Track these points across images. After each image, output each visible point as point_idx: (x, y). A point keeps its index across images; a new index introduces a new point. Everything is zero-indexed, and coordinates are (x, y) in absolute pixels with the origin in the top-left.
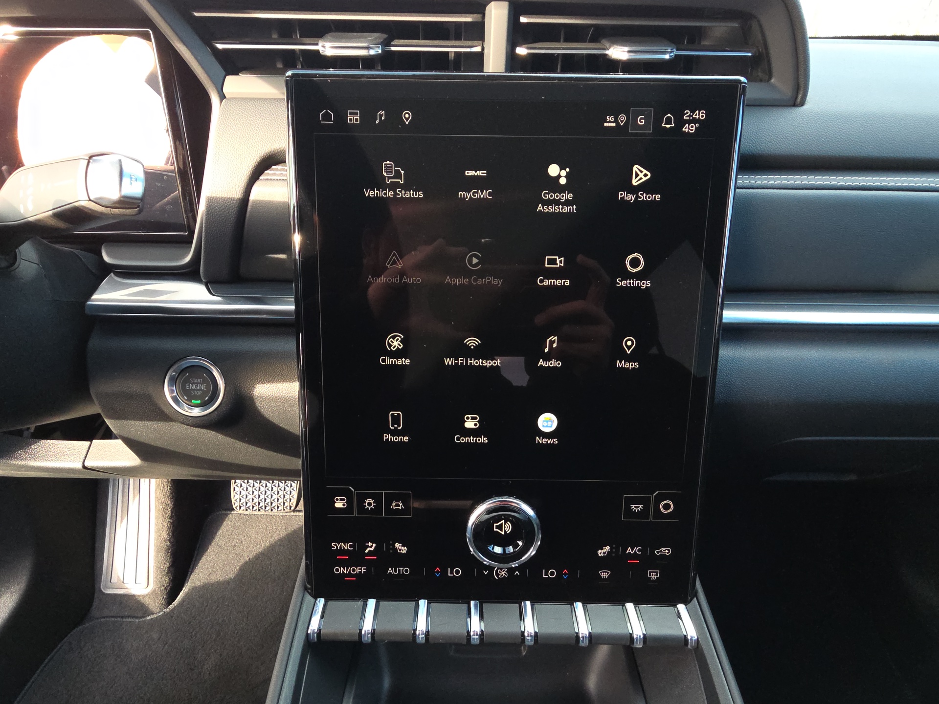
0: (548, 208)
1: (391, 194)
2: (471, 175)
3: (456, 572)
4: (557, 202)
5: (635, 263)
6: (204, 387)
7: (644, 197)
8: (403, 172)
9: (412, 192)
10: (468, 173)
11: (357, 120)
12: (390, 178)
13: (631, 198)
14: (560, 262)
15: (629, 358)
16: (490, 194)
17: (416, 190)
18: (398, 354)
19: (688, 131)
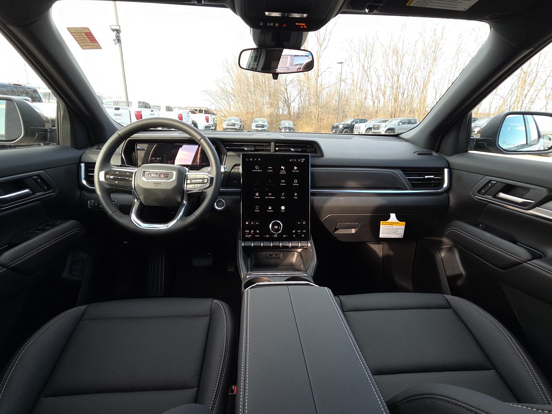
0: (281, 173)
1: (257, 171)
3: (267, 236)
4: (283, 172)
5: (296, 181)
6: (221, 204)
7: (296, 171)
8: (259, 167)
9: (260, 170)
10: (269, 168)
11: (252, 160)
12: (257, 168)
13: (294, 171)
14: (284, 181)
15: (296, 197)
16: (272, 171)
18: (258, 196)
19: (302, 162)
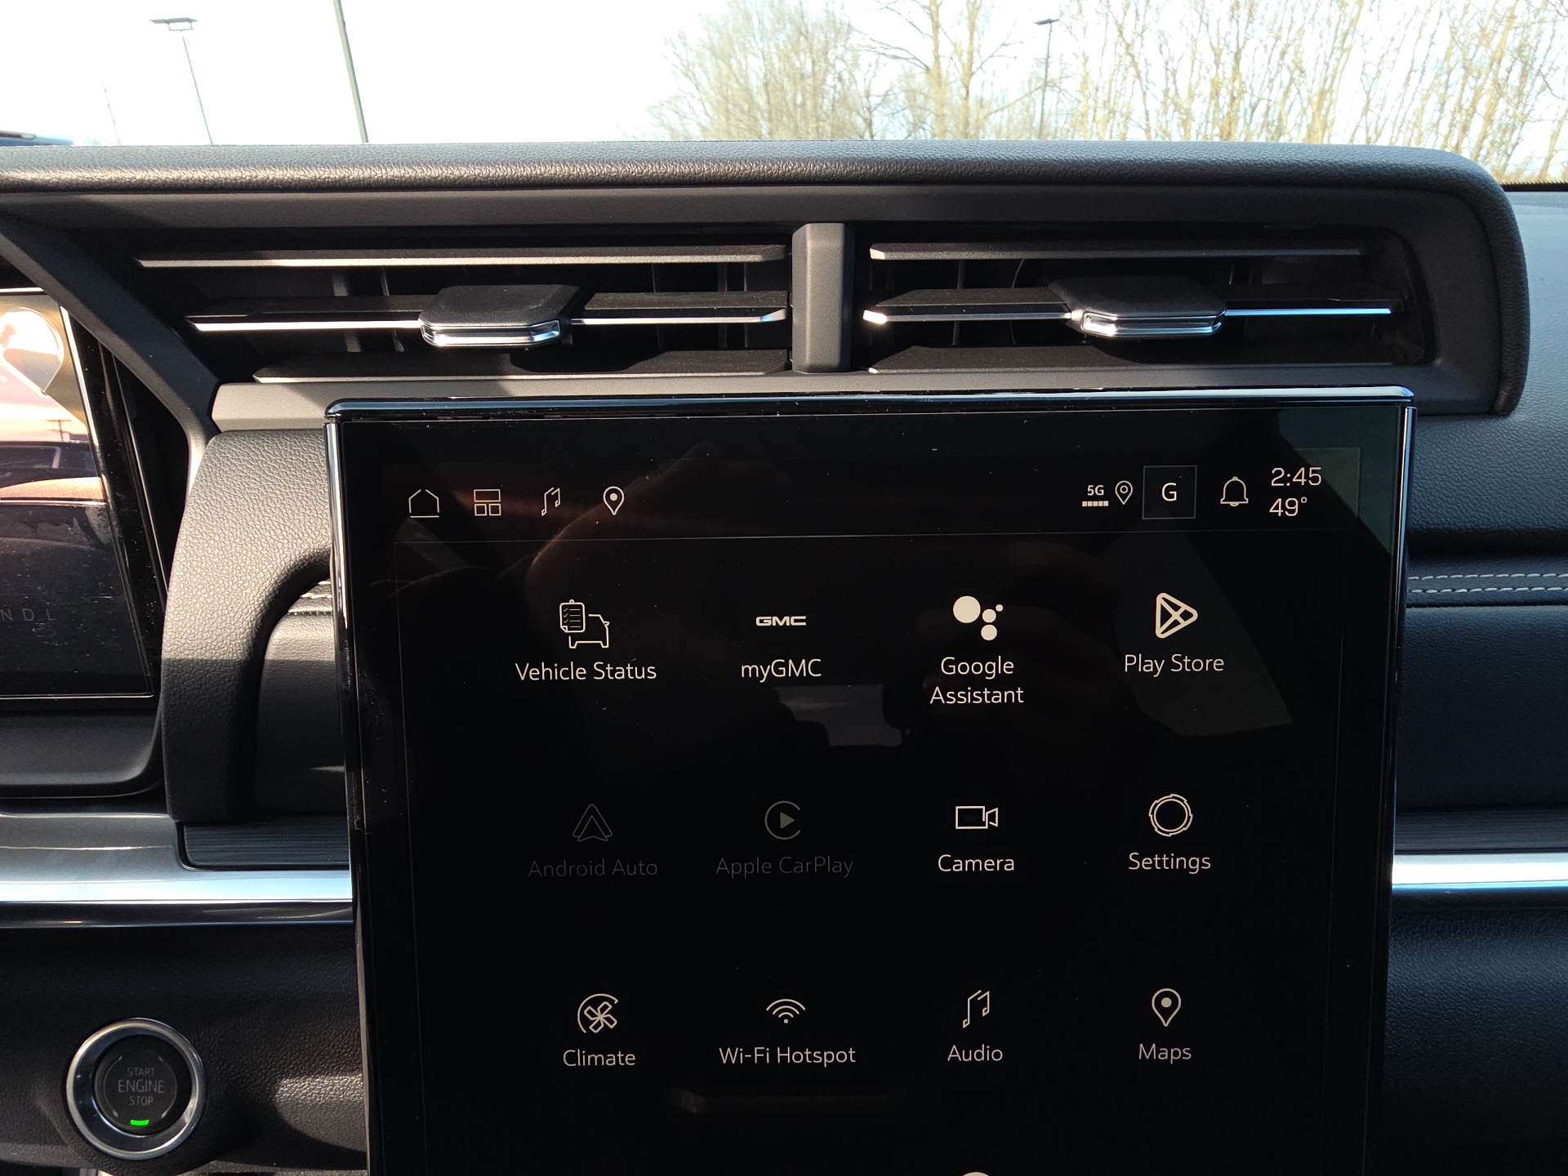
0: (955, 696)
1: (580, 673)
2: (769, 624)
4: (978, 682)
5: (1171, 815)
6: (158, 1088)
7: (1184, 664)
8: (607, 624)
9: (629, 668)
10: (761, 621)
11: (495, 509)
12: (575, 637)
13: (1152, 667)
14: (989, 817)
15: (1166, 1038)
16: (815, 668)
17: (640, 664)
18: (605, 1042)
19: (1283, 514)
